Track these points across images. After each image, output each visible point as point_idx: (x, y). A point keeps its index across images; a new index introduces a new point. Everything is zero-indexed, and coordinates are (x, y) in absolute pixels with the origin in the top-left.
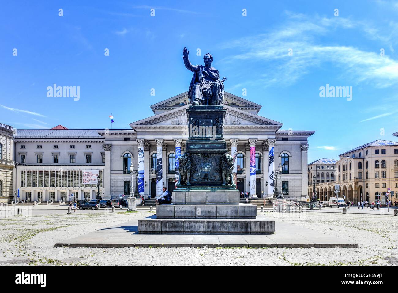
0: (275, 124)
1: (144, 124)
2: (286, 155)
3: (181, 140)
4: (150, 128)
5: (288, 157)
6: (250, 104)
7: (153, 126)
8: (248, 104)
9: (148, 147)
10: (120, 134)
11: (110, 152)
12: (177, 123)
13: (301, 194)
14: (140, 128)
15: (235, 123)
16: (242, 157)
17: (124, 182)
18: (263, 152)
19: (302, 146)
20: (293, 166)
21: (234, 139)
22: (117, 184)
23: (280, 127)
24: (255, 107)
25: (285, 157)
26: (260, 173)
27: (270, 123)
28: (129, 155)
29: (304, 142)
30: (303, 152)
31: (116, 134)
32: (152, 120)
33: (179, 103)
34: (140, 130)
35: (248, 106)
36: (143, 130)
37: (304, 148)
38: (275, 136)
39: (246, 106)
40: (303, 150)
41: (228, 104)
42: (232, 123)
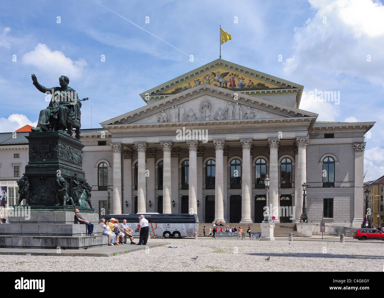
0: (305, 116)
1: (120, 123)
2: (331, 160)
3: (170, 143)
4: (128, 127)
5: (334, 162)
6: (285, 84)
7: (132, 125)
8: (283, 84)
9: (130, 153)
10: (93, 136)
12: (165, 119)
14: (115, 128)
15: (248, 115)
17: (98, 202)
18: (295, 156)
19: (355, 146)
20: (340, 176)
21: (246, 139)
23: (314, 120)
24: (294, 88)
25: (328, 163)
26: (291, 187)
27: (298, 114)
28: (105, 164)
29: (359, 140)
30: (357, 154)
31: (87, 137)
32: (130, 117)
33: (181, 88)
34: (115, 131)
35: (283, 87)
36: (120, 131)
37: (358, 148)
38: (307, 133)
39: (279, 87)
40: (357, 152)
41: (253, 86)
42: (242, 116)
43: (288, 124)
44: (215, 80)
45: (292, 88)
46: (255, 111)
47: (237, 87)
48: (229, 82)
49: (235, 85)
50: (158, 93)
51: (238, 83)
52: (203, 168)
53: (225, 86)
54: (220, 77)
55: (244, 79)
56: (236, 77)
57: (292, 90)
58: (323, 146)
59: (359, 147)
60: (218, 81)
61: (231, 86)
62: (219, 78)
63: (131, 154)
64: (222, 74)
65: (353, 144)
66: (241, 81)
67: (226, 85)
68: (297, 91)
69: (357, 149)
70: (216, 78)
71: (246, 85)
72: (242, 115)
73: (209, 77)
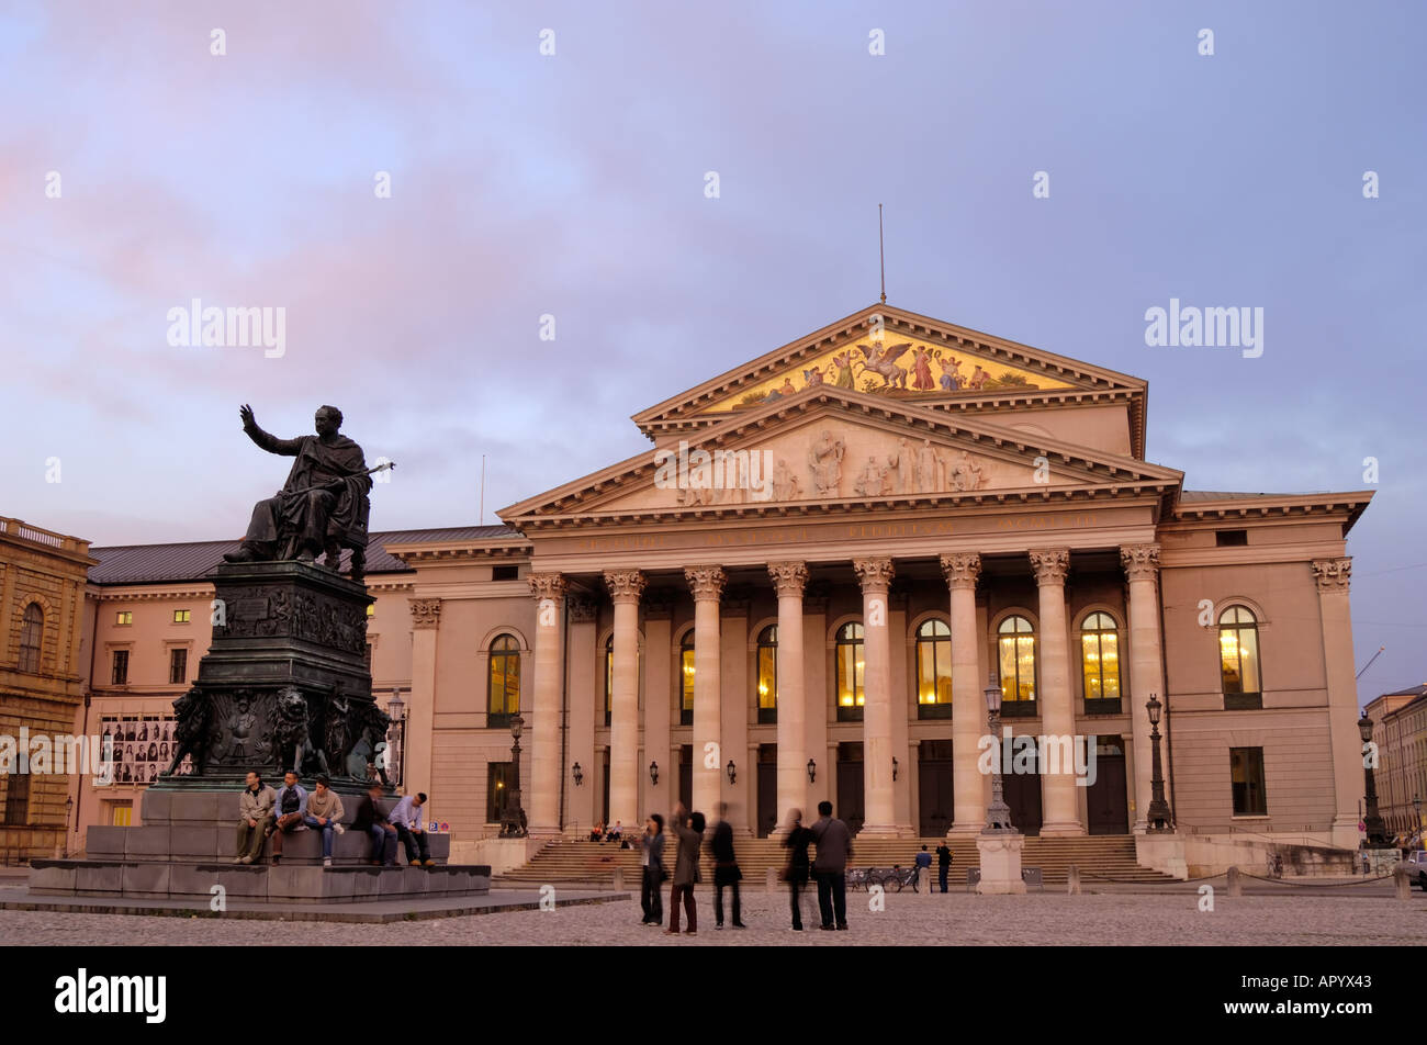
0: (1143, 478)
1: (560, 509)
3: (718, 571)
5: (1254, 625)
6: (1089, 377)
7: (596, 516)
8: (1083, 376)
9: (593, 605)
10: (477, 552)
11: (433, 631)
15: (961, 479)
17: (486, 766)
18: (1124, 606)
19: (1316, 570)
21: (959, 554)
22: (459, 773)
24: (1117, 386)
25: (1236, 627)
27: (1120, 470)
28: (511, 640)
29: (1330, 550)
30: (1329, 595)
31: (459, 553)
32: (591, 489)
33: (763, 396)
34: (545, 534)
35: (1085, 383)
37: (1328, 575)
38: (1153, 532)
39: (1071, 386)
40: (1326, 588)
41: (989, 383)
42: (945, 480)
43: (1090, 505)
44: (867, 368)
45: (1111, 389)
46: (985, 464)
47: (938, 387)
48: (911, 373)
49: (930, 383)
50: (690, 411)
51: (940, 376)
52: (828, 652)
53: (899, 386)
54: (884, 358)
55: (960, 363)
56: (933, 358)
57: (1112, 393)
58: (1217, 572)
59: (1331, 573)
60: (878, 371)
61: (918, 384)
62: (881, 361)
63: (595, 608)
64: (890, 349)
65: (1311, 562)
66: (950, 368)
67: (904, 383)
68: (1129, 396)
69: (1326, 580)
70: (872, 361)
71: (968, 381)
72: (945, 477)
73: (850, 358)
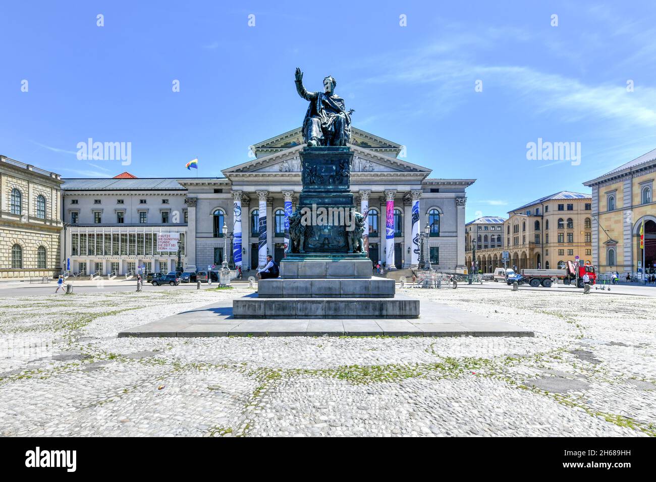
1: (242, 171)
2: (436, 212)
3: (292, 192)
4: (250, 176)
5: (438, 214)
7: (254, 174)
8: (385, 143)
9: (247, 201)
11: (195, 208)
12: (287, 169)
13: (456, 264)
14: (236, 176)
15: (367, 168)
16: (375, 215)
17: (213, 249)
19: (457, 200)
20: (444, 228)
21: (365, 191)
22: (205, 251)
23: (427, 175)
24: (394, 147)
25: (434, 215)
26: (400, 236)
27: (414, 169)
28: (220, 211)
29: (460, 194)
30: (459, 207)
31: (203, 184)
32: (253, 165)
33: (290, 143)
34: (236, 179)
35: (384, 146)
36: (241, 179)
38: (420, 187)
39: (381, 146)
40: (459, 205)
41: (357, 144)
43: (403, 178)
45: (392, 147)
46: (374, 164)
50: (268, 146)
57: (393, 149)
58: (430, 200)
59: (461, 201)
63: (248, 203)
65: (456, 198)
68: (397, 150)
69: (460, 203)
72: (362, 168)
